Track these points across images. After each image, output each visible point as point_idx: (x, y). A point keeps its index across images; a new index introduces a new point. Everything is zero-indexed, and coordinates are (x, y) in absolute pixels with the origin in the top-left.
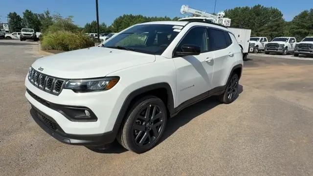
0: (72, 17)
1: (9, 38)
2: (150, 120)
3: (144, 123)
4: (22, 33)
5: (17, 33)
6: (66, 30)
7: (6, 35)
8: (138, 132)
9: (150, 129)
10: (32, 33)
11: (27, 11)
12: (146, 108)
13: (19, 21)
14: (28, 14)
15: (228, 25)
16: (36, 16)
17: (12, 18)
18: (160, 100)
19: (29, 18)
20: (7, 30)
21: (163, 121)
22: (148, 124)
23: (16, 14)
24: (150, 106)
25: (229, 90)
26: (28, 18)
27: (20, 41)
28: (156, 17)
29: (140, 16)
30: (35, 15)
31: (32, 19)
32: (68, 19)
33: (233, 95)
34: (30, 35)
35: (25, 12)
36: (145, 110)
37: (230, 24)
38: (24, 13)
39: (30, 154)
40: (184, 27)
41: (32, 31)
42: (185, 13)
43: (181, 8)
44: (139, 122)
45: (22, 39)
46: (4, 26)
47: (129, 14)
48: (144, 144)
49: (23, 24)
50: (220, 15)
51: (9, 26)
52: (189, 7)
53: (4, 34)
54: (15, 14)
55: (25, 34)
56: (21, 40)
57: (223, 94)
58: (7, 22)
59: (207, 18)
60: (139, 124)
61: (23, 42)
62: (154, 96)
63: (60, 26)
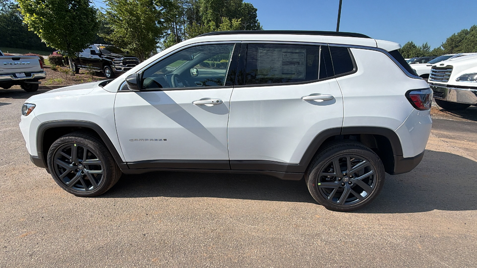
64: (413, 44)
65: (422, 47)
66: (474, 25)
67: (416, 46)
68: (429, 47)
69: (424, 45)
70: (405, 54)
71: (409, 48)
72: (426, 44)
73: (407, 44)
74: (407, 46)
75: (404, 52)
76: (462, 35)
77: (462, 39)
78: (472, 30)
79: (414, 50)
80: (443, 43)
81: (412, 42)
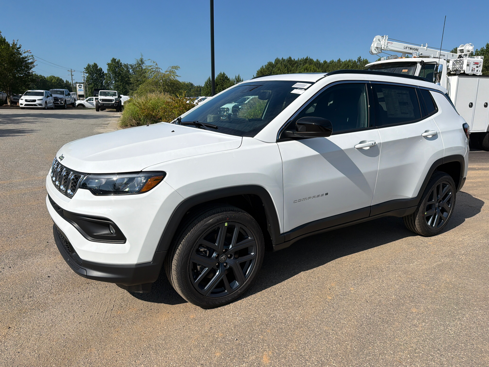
0: (176, 68)
1: (82, 106)
2: (226, 250)
3: (214, 255)
4: (100, 97)
5: (94, 98)
6: (165, 91)
7: (78, 102)
8: (202, 269)
9: (228, 266)
10: (113, 98)
11: (114, 60)
12: (219, 228)
13: (101, 77)
14: (115, 65)
15: (475, 72)
16: (128, 68)
17: (90, 74)
18: (247, 216)
19: (116, 72)
20: (82, 93)
21: (255, 255)
22: (223, 257)
23: (97, 67)
24: (226, 224)
25: (429, 208)
26: (114, 72)
27: (94, 112)
28: (339, 61)
29: (307, 59)
30: (126, 66)
31: (120, 74)
32: (170, 72)
33: (440, 219)
34: (111, 100)
35: (110, 62)
36: (216, 232)
37: (480, 69)
38: (108, 64)
39: (41, 290)
40: (313, 83)
41: (114, 95)
42: (381, 50)
43: (372, 41)
44: (206, 252)
45: (100, 107)
46: (78, 88)
47: (286, 58)
48: (212, 293)
49: (106, 83)
50: (462, 51)
51: (85, 87)
52: (389, 39)
53: (75, 100)
54: (95, 66)
55: (103, 100)
56: (98, 110)
57: (414, 215)
58: (83, 81)
59: (426, 60)
60: (205, 256)
61: (100, 113)
62: (236, 209)
63: (156, 84)
64: (226, 76)
65: (235, 80)
66: (277, 58)
67: (229, 78)
68: (242, 80)
69: (237, 77)
70: (220, 88)
71: (222, 80)
72: (239, 76)
73: (219, 75)
74: (219, 78)
75: (219, 86)
76: (270, 69)
77: (270, 72)
78: (277, 64)
79: (228, 83)
80: (254, 76)
81: (224, 73)
